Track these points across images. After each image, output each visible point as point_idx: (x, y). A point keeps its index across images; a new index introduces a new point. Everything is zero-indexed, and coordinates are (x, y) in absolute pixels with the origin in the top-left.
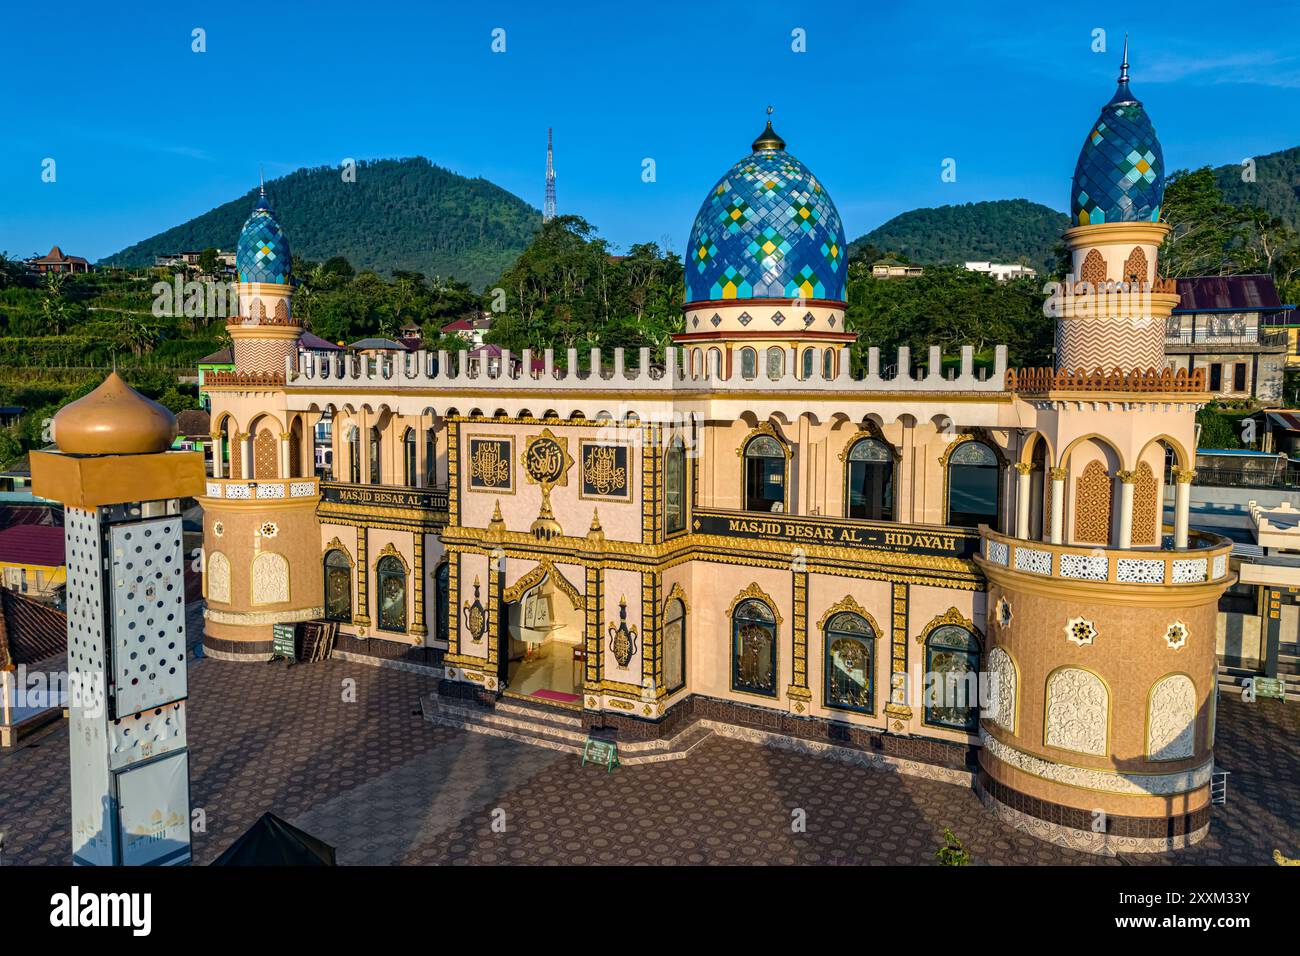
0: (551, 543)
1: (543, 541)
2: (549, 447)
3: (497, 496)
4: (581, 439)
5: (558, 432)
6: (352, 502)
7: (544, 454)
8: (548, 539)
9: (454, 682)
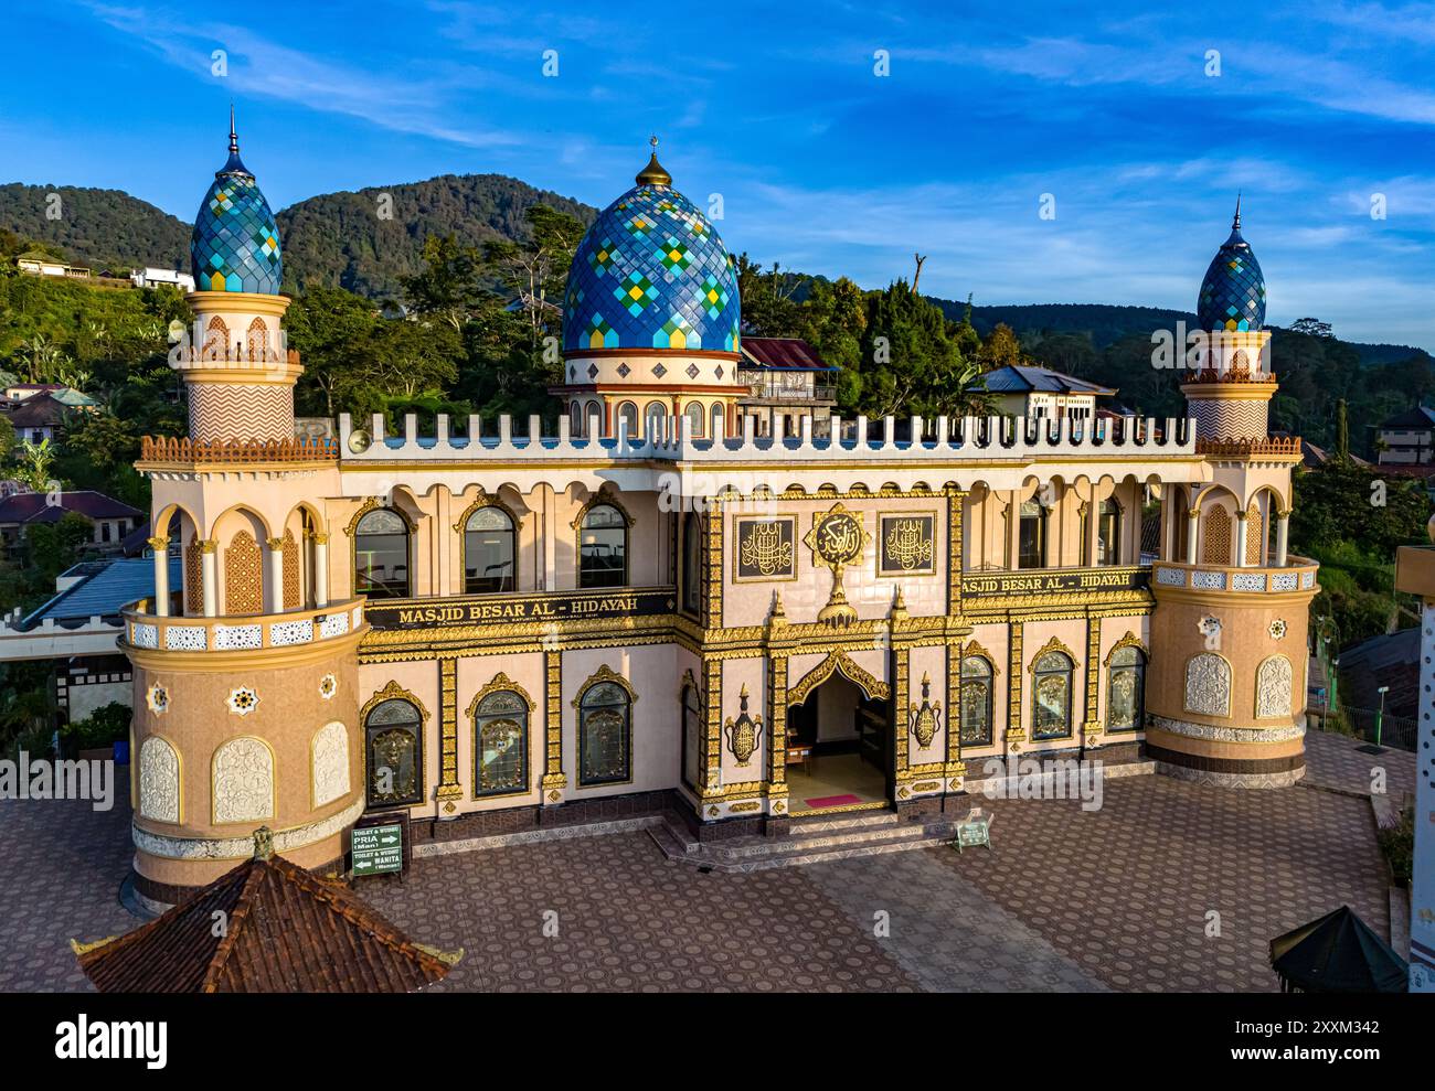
0: (853, 629)
1: (841, 629)
2: (847, 524)
3: (772, 586)
4: (879, 513)
5: (850, 506)
6: (423, 626)
7: (842, 532)
8: (847, 626)
9: (718, 821)
